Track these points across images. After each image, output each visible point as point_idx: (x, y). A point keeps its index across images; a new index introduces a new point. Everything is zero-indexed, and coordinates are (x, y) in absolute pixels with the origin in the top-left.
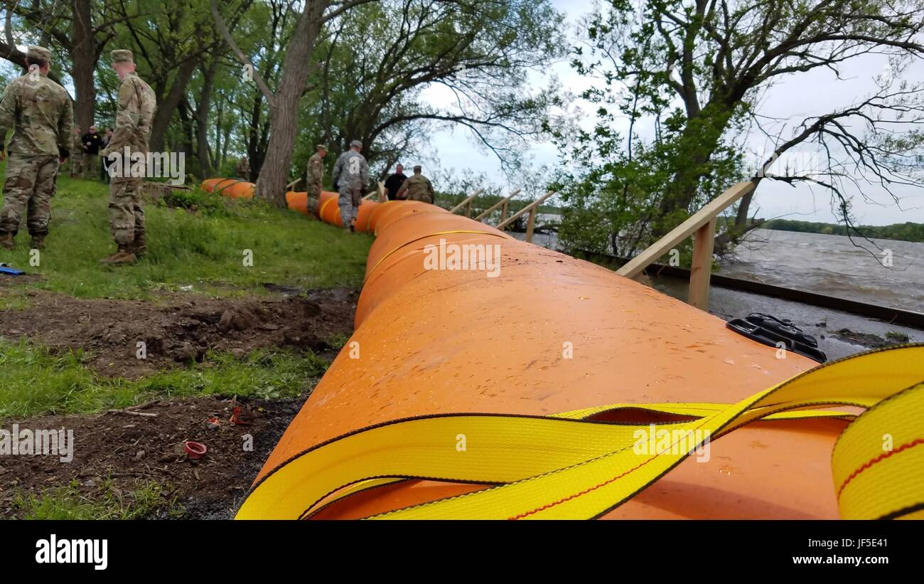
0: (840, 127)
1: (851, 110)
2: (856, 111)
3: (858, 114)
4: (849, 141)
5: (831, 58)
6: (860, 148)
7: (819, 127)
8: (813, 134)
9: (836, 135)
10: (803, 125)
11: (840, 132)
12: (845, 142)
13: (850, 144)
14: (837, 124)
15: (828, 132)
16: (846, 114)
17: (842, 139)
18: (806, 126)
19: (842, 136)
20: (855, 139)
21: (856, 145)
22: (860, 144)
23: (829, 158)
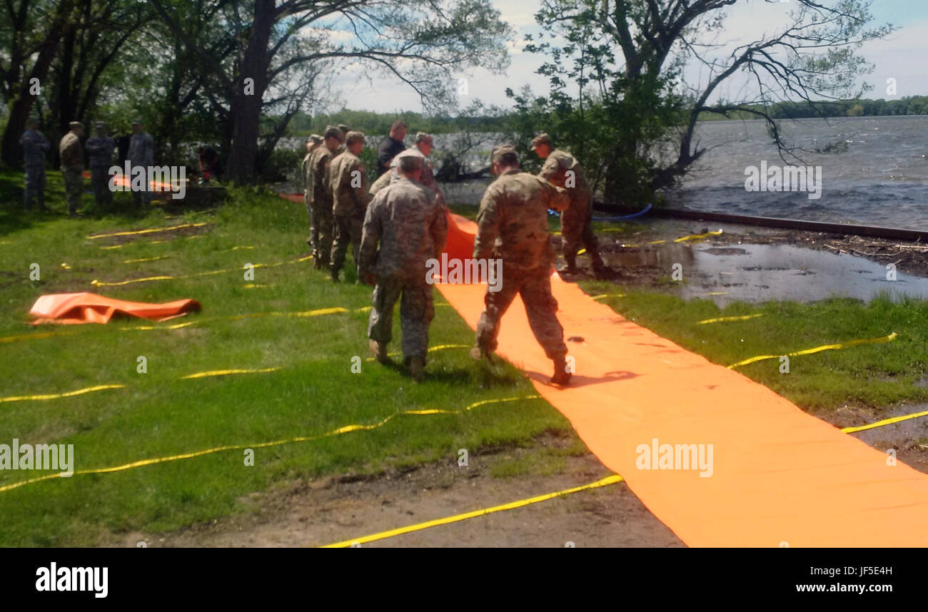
0: (768, 56)
1: (774, 40)
2: (778, 41)
3: (781, 43)
4: (776, 68)
7: (747, 58)
8: (743, 64)
9: (763, 64)
10: (732, 56)
11: (767, 60)
12: (773, 70)
13: (777, 71)
14: (765, 53)
15: (755, 61)
16: (771, 44)
17: (769, 67)
18: (736, 58)
19: (770, 64)
20: (781, 65)
21: (782, 71)
23: (760, 83)
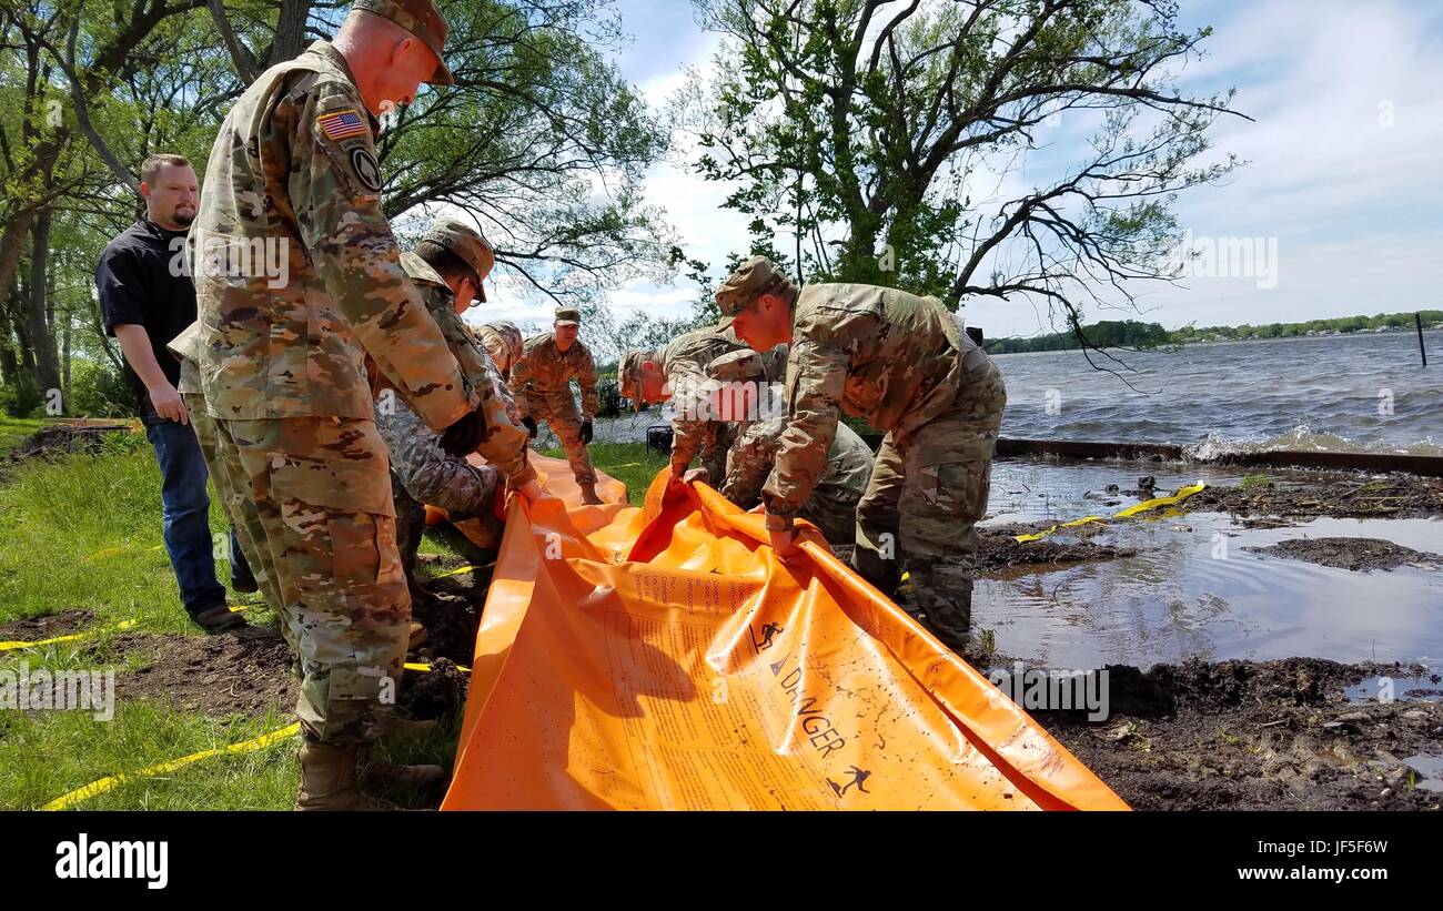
0: (1051, 212)
1: (1064, 186)
2: (1070, 187)
3: (1073, 190)
4: (1066, 229)
5: (1022, 118)
6: (1080, 236)
7: (1023, 215)
8: (1017, 225)
9: (1048, 223)
10: (1002, 214)
11: (1052, 218)
12: (1061, 231)
13: (1068, 233)
14: (1047, 208)
15: (1035, 219)
16: (1058, 192)
17: (1056, 227)
18: (1007, 216)
19: (1056, 223)
20: (1071, 225)
21: (1074, 233)
22: (1078, 231)
23: (1041, 254)
